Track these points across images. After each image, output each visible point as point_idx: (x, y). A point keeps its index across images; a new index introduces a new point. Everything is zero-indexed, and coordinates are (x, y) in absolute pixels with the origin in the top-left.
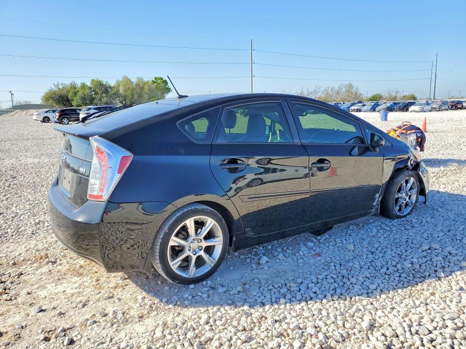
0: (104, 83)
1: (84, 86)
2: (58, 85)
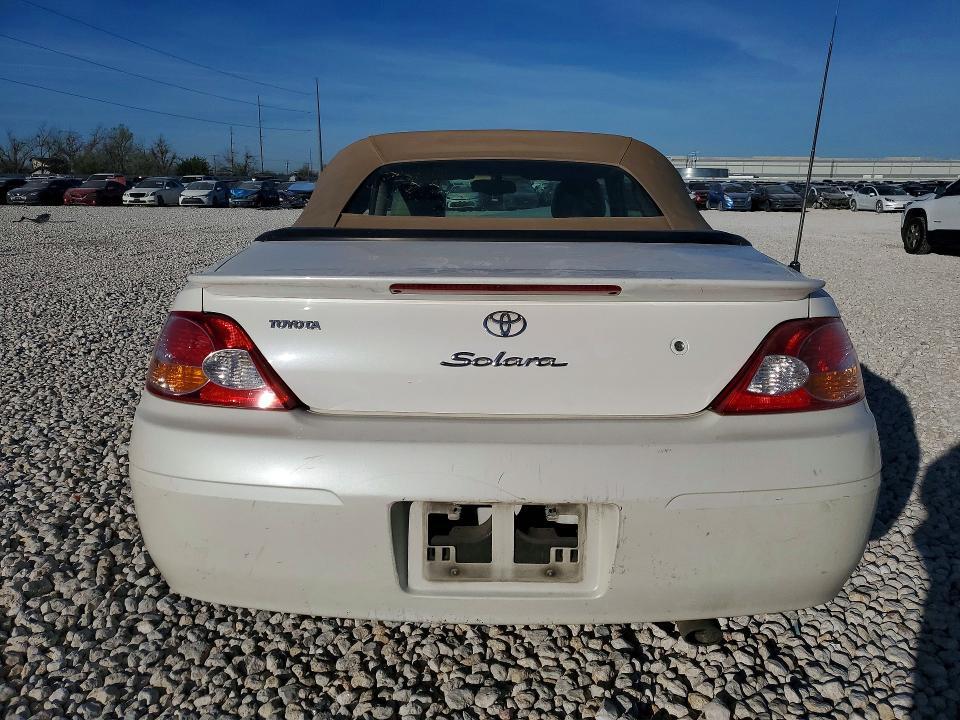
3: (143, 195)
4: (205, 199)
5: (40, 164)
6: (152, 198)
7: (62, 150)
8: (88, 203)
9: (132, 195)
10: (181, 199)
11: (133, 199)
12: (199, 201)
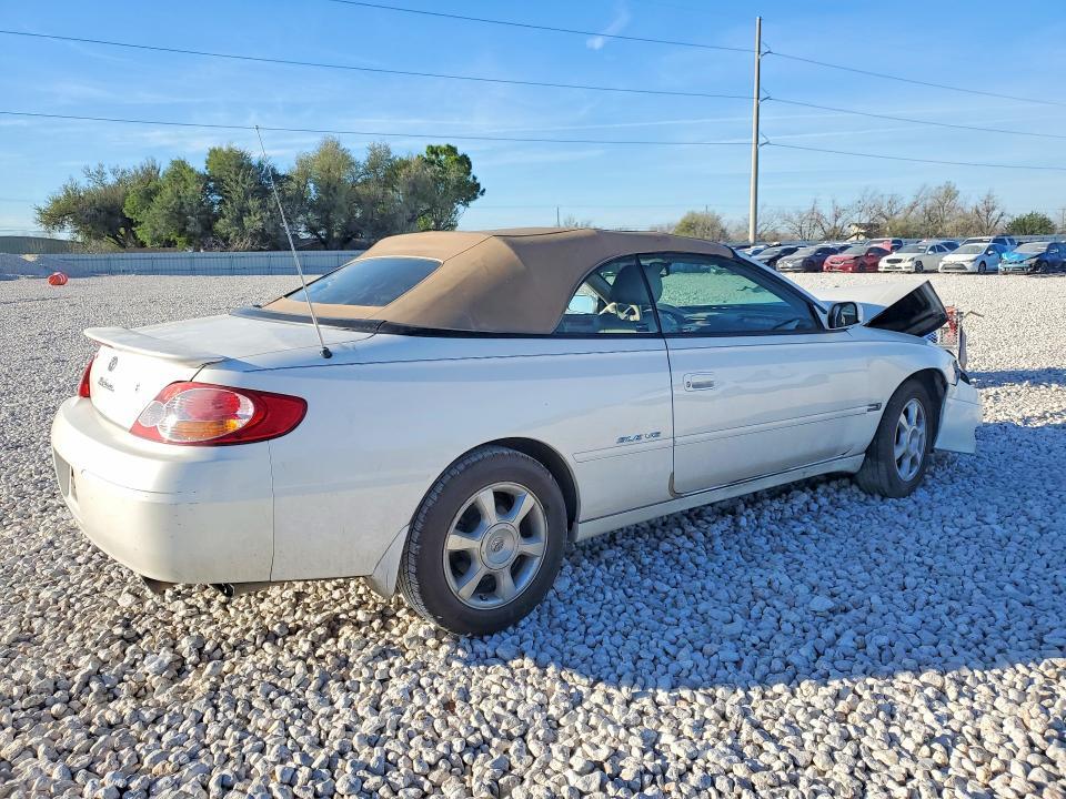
0: (255, 161)
1: (180, 170)
2: (101, 173)
3: (899, 261)
4: (969, 266)
5: (856, 230)
6: (910, 264)
7: (881, 214)
8: (844, 269)
9: (889, 261)
10: (941, 265)
11: (889, 265)
12: (962, 267)
